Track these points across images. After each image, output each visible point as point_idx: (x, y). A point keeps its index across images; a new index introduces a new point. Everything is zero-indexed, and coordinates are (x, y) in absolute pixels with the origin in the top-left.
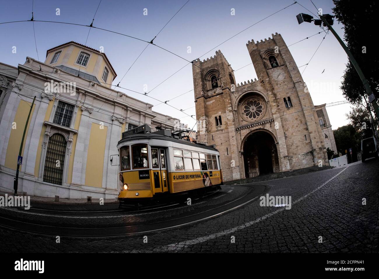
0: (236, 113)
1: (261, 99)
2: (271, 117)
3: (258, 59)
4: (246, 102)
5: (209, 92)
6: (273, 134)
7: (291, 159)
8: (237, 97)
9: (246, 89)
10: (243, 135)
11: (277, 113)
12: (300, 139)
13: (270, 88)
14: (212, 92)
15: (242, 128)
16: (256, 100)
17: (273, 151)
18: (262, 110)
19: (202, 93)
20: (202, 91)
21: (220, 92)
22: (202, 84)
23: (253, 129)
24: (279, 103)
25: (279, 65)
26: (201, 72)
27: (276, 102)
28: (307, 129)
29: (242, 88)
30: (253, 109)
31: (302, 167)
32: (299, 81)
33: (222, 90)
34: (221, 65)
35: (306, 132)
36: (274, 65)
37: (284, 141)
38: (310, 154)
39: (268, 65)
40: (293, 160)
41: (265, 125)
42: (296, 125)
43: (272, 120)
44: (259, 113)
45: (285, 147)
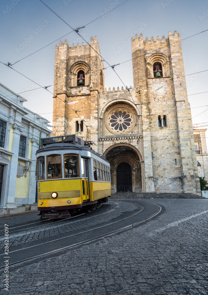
0: (102, 121)
1: (132, 111)
2: (140, 133)
3: (140, 63)
4: (114, 111)
5: (72, 89)
6: (139, 152)
7: (156, 181)
8: (106, 104)
9: (117, 96)
10: (105, 147)
11: (148, 130)
12: (169, 162)
13: (145, 101)
14: (76, 90)
15: (106, 139)
16: (126, 111)
17: (134, 169)
18: (131, 123)
19: (64, 89)
20: (65, 86)
21: (87, 93)
22: (66, 77)
23: (117, 142)
24: (152, 120)
25: (164, 76)
26: (66, 60)
27: (149, 118)
28: (179, 153)
29: (114, 94)
30: (120, 121)
31: (168, 192)
32: (182, 100)
33: (90, 91)
34: (95, 59)
35: (177, 157)
36: (157, 74)
37: (151, 161)
38: (178, 179)
39: (150, 73)
40: (158, 182)
41: (132, 140)
42: (166, 147)
43: (141, 137)
44: (127, 126)
45: (150, 168)
